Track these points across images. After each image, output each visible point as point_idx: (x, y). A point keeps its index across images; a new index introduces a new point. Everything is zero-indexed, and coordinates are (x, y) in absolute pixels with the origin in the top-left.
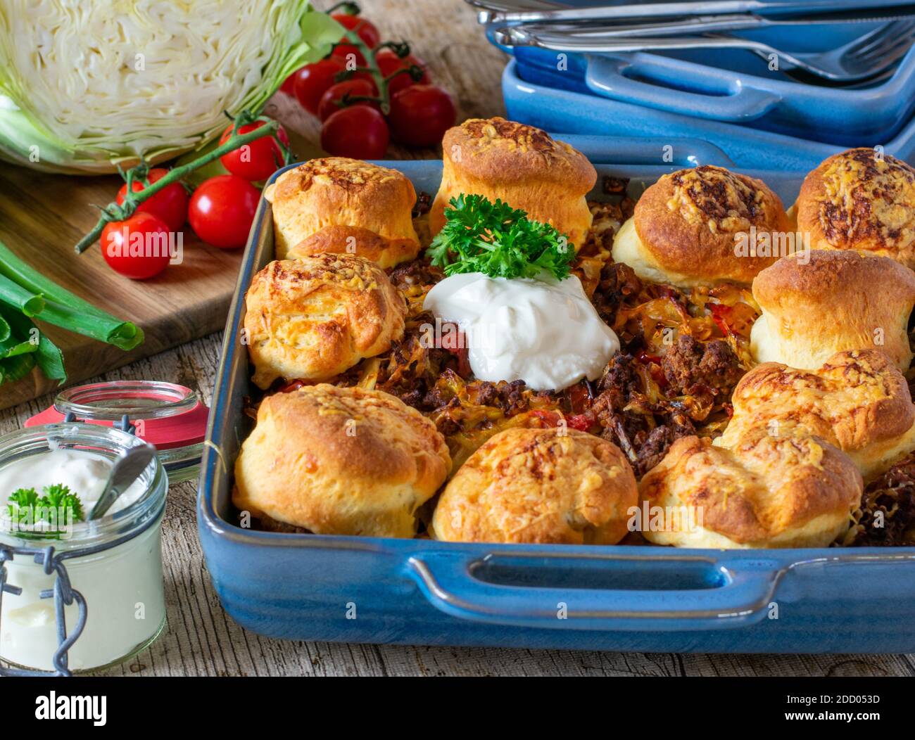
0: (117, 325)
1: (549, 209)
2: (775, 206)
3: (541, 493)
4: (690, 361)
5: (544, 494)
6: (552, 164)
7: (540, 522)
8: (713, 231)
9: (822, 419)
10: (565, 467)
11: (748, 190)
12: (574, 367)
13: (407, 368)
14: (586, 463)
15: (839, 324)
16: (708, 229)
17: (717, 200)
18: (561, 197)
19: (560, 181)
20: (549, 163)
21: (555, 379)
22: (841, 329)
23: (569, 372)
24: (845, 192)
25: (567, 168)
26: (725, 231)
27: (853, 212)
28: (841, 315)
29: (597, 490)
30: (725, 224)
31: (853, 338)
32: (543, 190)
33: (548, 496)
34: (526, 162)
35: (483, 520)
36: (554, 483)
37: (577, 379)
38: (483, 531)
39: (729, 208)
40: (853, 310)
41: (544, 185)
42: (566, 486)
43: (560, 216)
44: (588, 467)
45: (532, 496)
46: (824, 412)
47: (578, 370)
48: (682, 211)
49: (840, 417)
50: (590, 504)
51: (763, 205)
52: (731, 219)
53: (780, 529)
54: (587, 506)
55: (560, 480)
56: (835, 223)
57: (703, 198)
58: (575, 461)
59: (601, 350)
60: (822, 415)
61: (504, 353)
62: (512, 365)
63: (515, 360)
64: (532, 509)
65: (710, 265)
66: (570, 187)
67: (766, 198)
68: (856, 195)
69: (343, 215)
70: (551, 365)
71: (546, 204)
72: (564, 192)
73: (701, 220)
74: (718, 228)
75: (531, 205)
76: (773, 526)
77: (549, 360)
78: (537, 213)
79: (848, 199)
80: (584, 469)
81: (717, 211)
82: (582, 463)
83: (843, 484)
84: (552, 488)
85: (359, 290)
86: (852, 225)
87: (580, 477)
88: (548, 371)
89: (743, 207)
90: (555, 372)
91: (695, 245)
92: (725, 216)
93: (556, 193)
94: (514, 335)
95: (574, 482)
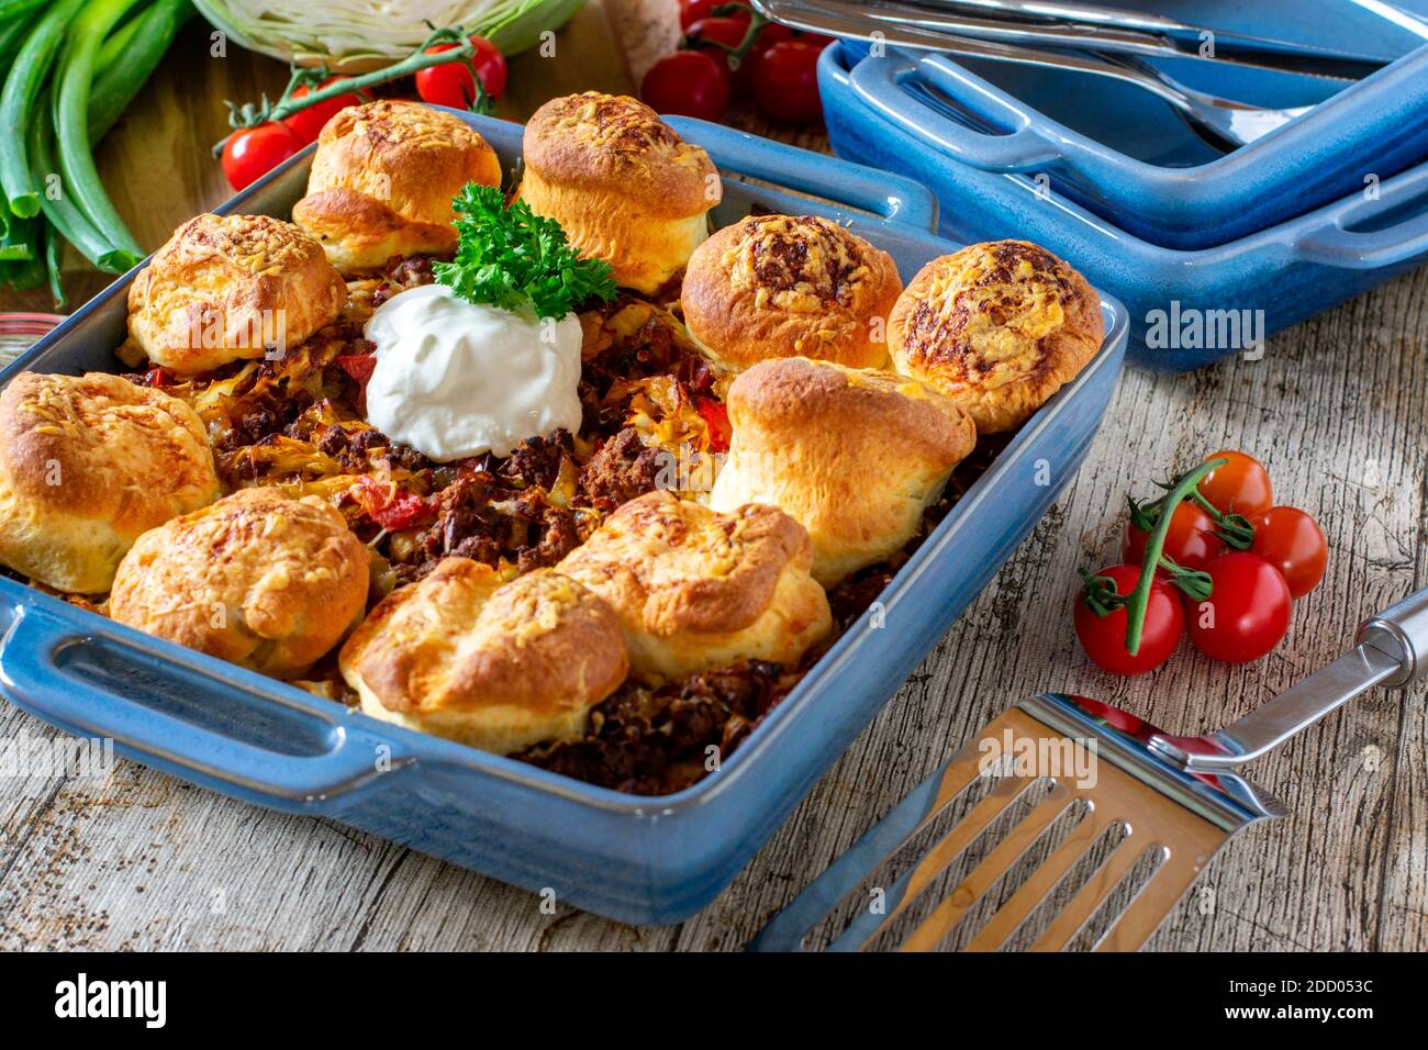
0: (108, 251)
1: (614, 228)
2: (878, 292)
3: (205, 576)
4: (620, 465)
5: (209, 577)
6: (623, 170)
7: (188, 610)
8: (757, 304)
9: (638, 583)
10: (256, 552)
11: (845, 261)
12: (479, 434)
13: (275, 383)
14: (286, 553)
15: (791, 466)
16: (752, 300)
17: (788, 265)
18: (635, 216)
19: (631, 193)
20: (617, 168)
21: (443, 443)
22: (792, 473)
23: (469, 438)
24: (949, 295)
25: (644, 179)
26: (777, 308)
27: (946, 323)
28: (797, 455)
29: (276, 591)
30: (779, 299)
31: (806, 489)
32: (609, 200)
33: (212, 582)
34: (586, 160)
35: (138, 590)
36: (227, 568)
37: (476, 450)
38: (132, 602)
39: (799, 277)
40: (816, 452)
41: (610, 196)
42: (240, 576)
43: (629, 240)
44: (284, 559)
45: (194, 575)
46: (648, 575)
47: (483, 438)
48: (735, 267)
49: (659, 587)
50: (261, 607)
51: (857, 287)
52: (792, 294)
53: (433, 706)
54: (257, 608)
55: (236, 565)
56: (919, 332)
57: (767, 257)
58: (273, 548)
59: (534, 422)
60: (640, 578)
61: (393, 393)
62: (397, 412)
63: (403, 406)
64: (189, 591)
65: (739, 348)
66: (648, 205)
67: (867, 278)
68: (960, 303)
69: (363, 177)
70: (450, 423)
71: (610, 220)
72: (639, 210)
73: (748, 286)
74: (770, 301)
75: (591, 217)
76: (425, 700)
77: (450, 416)
78: (597, 230)
79: (949, 308)
80: (277, 560)
81: (779, 279)
82: (281, 552)
83: (547, 673)
84: (221, 573)
85: (249, 271)
86: (936, 341)
87: (266, 568)
88: (440, 429)
89: (826, 283)
90: (450, 434)
91: (724, 316)
92: (787, 287)
93: (626, 208)
94: (414, 374)
95: (254, 574)
